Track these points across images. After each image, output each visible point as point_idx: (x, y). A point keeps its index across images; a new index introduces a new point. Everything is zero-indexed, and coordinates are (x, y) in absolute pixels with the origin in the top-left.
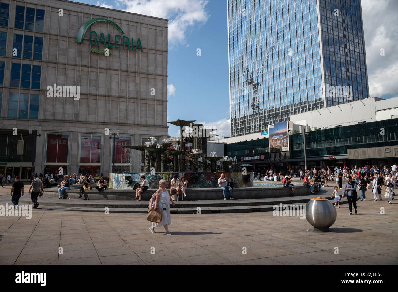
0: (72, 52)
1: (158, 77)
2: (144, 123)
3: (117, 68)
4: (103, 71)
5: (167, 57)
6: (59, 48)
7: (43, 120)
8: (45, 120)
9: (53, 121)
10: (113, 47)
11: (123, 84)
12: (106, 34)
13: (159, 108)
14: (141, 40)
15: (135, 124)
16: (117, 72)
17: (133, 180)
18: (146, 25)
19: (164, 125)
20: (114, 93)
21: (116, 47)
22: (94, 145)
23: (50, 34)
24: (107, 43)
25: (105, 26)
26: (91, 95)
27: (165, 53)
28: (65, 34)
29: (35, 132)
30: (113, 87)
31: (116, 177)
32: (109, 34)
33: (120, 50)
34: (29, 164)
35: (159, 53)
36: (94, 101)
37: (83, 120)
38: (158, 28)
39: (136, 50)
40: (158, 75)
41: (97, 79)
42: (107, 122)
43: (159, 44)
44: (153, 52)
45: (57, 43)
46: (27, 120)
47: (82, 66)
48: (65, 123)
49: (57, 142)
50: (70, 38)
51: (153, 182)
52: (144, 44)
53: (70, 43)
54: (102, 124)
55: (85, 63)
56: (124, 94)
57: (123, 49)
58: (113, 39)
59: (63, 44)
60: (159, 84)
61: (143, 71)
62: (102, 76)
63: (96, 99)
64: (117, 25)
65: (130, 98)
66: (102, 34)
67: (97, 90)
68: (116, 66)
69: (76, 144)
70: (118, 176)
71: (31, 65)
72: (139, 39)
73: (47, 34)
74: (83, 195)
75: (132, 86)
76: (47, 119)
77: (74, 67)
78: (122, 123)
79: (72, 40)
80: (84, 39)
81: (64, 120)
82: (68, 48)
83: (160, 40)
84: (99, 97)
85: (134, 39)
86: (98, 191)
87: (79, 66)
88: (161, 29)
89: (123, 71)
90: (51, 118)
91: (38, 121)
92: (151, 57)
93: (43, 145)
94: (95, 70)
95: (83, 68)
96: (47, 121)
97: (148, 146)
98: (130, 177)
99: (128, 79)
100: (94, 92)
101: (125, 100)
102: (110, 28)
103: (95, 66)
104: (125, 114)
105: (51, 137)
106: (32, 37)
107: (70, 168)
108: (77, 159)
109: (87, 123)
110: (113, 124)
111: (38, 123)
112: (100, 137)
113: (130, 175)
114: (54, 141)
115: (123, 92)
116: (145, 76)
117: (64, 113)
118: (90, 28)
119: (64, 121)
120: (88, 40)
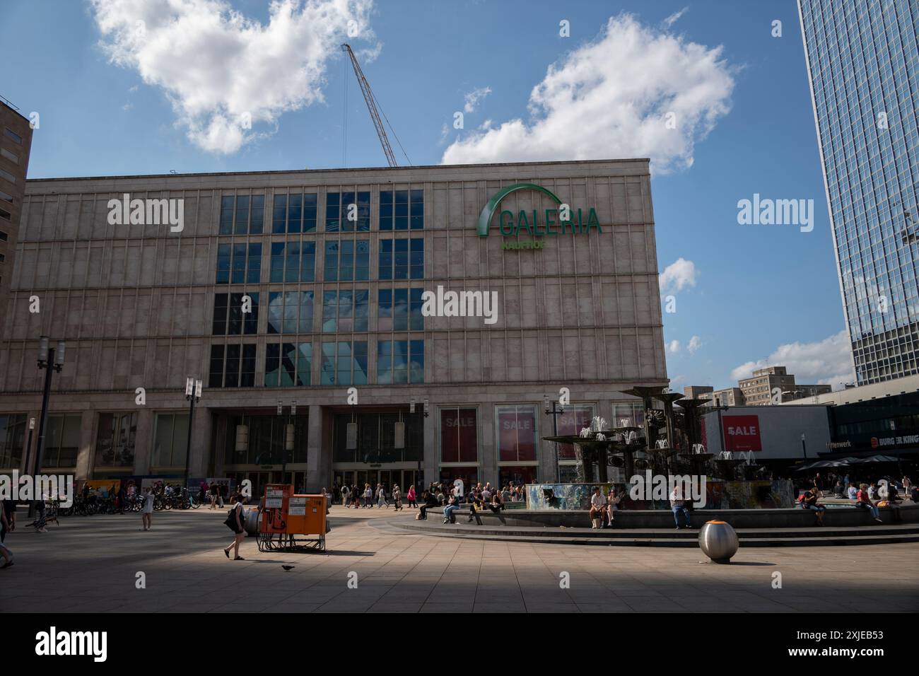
0: (472, 255)
1: (638, 279)
2: (616, 376)
3: (553, 273)
4: (529, 281)
5: (653, 236)
6: (449, 251)
7: (433, 385)
8: (435, 385)
9: (448, 385)
10: (543, 233)
11: (569, 301)
12: (528, 211)
13: (645, 341)
14: (596, 211)
15: (597, 380)
16: (554, 281)
17: (556, 496)
18: (605, 179)
19: (660, 376)
20: (553, 321)
21: (548, 233)
22: (522, 425)
23: (435, 230)
24: (532, 227)
25: (526, 196)
26: (509, 330)
27: (648, 228)
28: (459, 225)
29: (420, 407)
30: (550, 311)
31: (533, 490)
32: (535, 211)
33: (555, 236)
34: (412, 465)
35: (637, 228)
36: (517, 342)
37: (499, 379)
38: (630, 180)
39: (587, 232)
40: (637, 275)
41: (519, 299)
42: (543, 379)
43: (634, 210)
44: (623, 229)
45: (446, 243)
46: (406, 386)
47: (491, 278)
48: (469, 388)
49: (457, 422)
50: (467, 231)
51: (586, 499)
52: (603, 217)
53: (468, 239)
54: (535, 383)
55: (495, 272)
56: (571, 322)
57: (564, 233)
58: (542, 218)
59: (456, 243)
60: (642, 291)
61: (605, 270)
62: (528, 292)
63: (521, 338)
64: (547, 191)
65: (583, 328)
66: (523, 212)
67: (521, 319)
68: (552, 268)
69: (491, 425)
70: (535, 489)
71: (407, 289)
72: (592, 210)
73: (429, 230)
74: (474, 518)
75: (586, 305)
76: (439, 383)
77: (477, 281)
78: (573, 380)
79: (469, 233)
80: (490, 229)
81: (466, 381)
82: (465, 250)
83: (635, 201)
84: (526, 332)
85: (582, 210)
86: (493, 512)
87: (485, 278)
88: (636, 180)
89: (566, 276)
90: (445, 379)
91: (425, 387)
92: (620, 239)
93: (435, 429)
94: (514, 282)
95: (493, 281)
96: (439, 385)
97: (585, 437)
98: (551, 490)
99: (577, 292)
100: (515, 324)
101: (574, 332)
102: (536, 198)
103: (514, 274)
104: (576, 361)
105: (447, 415)
106: (406, 240)
107: (483, 472)
108: (494, 453)
109: (506, 383)
110: (554, 383)
111: (424, 391)
112: (533, 409)
113: (551, 487)
114: (453, 422)
115: (569, 318)
116: (611, 280)
117: (466, 369)
118: (499, 206)
119: (466, 384)
120: (498, 229)
